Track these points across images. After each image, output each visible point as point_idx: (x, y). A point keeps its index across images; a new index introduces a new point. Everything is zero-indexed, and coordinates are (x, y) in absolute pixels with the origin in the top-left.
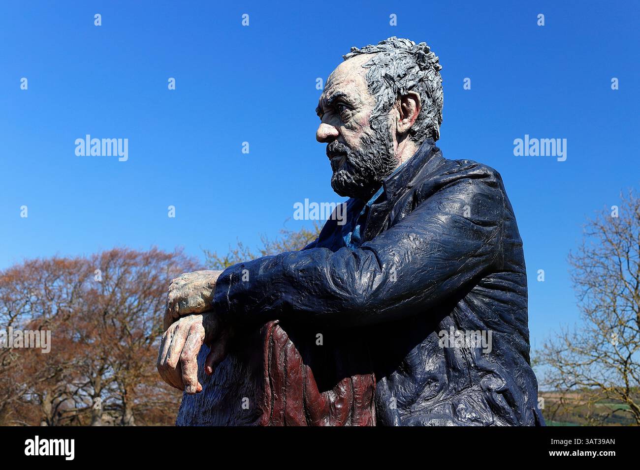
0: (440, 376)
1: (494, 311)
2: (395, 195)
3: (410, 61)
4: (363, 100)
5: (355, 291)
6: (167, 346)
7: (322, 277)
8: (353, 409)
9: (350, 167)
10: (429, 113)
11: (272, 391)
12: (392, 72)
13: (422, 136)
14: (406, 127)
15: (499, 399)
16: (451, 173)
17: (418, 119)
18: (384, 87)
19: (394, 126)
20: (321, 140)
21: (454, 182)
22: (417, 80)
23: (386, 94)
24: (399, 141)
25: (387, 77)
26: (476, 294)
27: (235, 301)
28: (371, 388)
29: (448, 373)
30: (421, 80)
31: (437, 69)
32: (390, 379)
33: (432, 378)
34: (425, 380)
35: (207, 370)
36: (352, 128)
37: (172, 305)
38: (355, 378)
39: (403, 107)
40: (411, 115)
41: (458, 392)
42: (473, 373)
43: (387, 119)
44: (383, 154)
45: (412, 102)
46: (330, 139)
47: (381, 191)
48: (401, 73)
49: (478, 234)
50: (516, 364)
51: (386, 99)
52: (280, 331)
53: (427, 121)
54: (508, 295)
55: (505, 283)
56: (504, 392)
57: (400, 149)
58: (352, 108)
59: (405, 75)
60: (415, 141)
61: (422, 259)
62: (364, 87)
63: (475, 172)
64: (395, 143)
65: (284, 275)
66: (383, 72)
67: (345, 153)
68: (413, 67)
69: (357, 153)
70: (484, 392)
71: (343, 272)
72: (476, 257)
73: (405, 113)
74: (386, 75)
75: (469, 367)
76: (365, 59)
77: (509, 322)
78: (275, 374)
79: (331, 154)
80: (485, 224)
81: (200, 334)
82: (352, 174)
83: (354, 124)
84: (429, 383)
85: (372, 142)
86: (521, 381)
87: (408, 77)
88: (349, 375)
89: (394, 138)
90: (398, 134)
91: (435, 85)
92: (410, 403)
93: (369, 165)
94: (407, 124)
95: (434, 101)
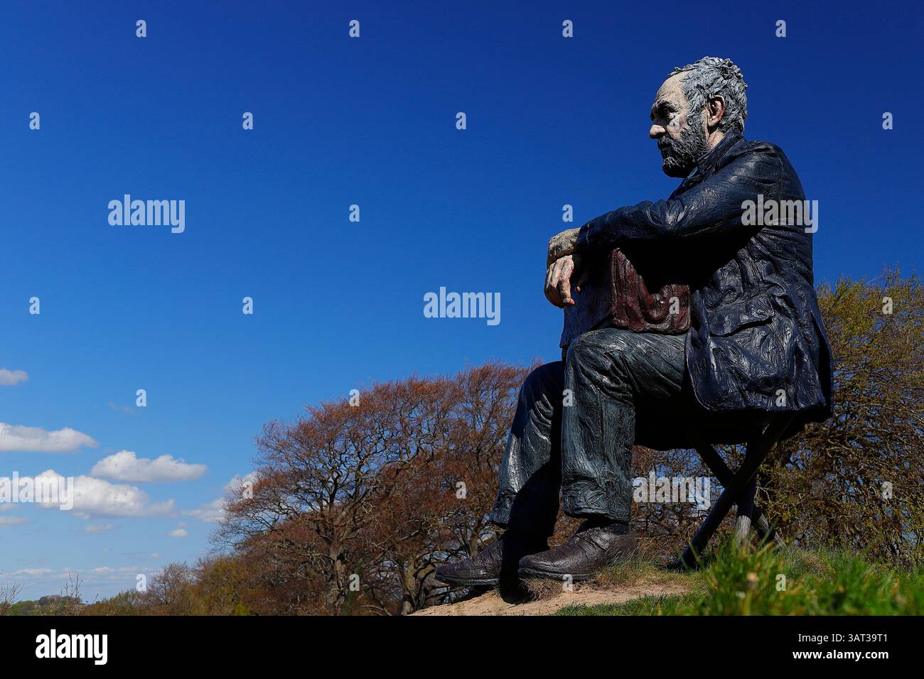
0: (737, 289)
1: (779, 245)
2: (705, 170)
3: (716, 74)
4: (682, 105)
5: (666, 223)
6: (550, 277)
7: (645, 215)
9: (674, 154)
10: (733, 110)
11: (617, 292)
12: (702, 83)
13: (729, 128)
14: (715, 121)
15: (779, 301)
16: (742, 150)
17: (725, 114)
18: (696, 94)
19: (706, 122)
20: (653, 137)
21: (743, 155)
22: (722, 87)
23: (698, 99)
24: (710, 133)
25: (698, 86)
26: (764, 233)
27: (592, 240)
29: (743, 286)
30: (725, 87)
31: (739, 77)
32: (702, 292)
33: (732, 289)
34: (726, 290)
35: (577, 289)
36: (674, 126)
37: (552, 252)
38: (674, 286)
39: (712, 107)
40: (718, 113)
41: (751, 298)
42: (761, 285)
43: (700, 118)
44: (698, 143)
45: (719, 103)
46: (659, 135)
47: (696, 170)
48: (709, 82)
49: (759, 189)
50: (797, 281)
51: (698, 103)
52: (620, 254)
53: (732, 116)
56: (784, 297)
57: (711, 138)
58: (673, 110)
59: (712, 84)
60: (723, 132)
61: (713, 203)
62: (682, 96)
63: (759, 148)
64: (707, 134)
65: (621, 218)
66: (696, 84)
67: (670, 144)
68: (718, 78)
69: (678, 144)
70: (770, 297)
71: (658, 213)
73: (714, 112)
74: (698, 85)
75: (758, 281)
77: (792, 253)
78: (619, 281)
79: (662, 146)
80: (765, 182)
81: (571, 265)
82: (676, 159)
83: (676, 123)
84: (729, 293)
85: (689, 135)
86: (800, 293)
87: (715, 85)
88: (670, 284)
89: (706, 130)
90: (708, 127)
91: (737, 89)
92: (716, 305)
93: (687, 151)
94: (715, 120)
95: (737, 102)
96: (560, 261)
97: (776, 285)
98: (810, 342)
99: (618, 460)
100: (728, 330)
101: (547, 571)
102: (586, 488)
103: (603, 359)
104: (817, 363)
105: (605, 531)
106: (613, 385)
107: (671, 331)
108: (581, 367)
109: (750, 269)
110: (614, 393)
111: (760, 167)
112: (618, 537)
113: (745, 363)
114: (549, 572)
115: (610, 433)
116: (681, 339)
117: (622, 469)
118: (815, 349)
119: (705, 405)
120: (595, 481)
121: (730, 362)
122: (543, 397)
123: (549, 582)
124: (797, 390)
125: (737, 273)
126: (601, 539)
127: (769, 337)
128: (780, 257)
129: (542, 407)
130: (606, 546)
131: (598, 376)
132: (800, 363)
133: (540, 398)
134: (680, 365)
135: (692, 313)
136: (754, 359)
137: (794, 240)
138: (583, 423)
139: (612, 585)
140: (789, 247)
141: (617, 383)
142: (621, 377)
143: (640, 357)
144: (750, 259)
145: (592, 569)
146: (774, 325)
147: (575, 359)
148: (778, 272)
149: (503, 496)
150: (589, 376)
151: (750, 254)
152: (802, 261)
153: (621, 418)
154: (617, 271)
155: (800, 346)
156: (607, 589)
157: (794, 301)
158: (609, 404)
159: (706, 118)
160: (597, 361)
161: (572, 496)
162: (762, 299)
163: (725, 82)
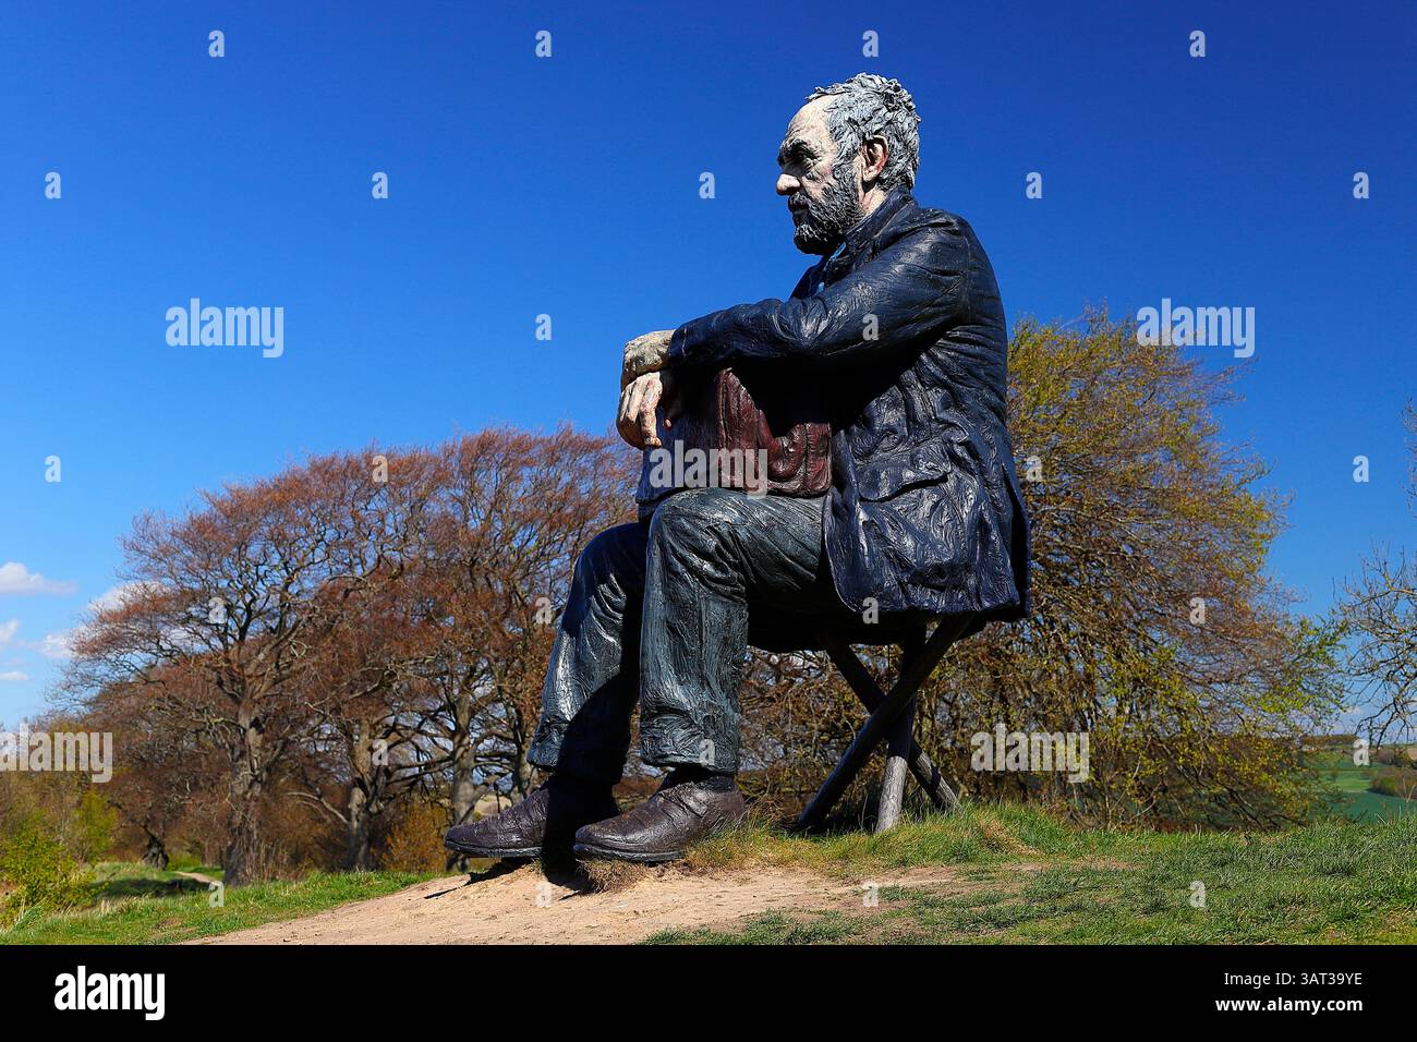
0: (898, 429)
1: (960, 365)
2: (858, 248)
3: (876, 102)
4: (825, 147)
5: (800, 335)
6: (626, 403)
7: (770, 322)
8: (806, 454)
9: (812, 221)
10: (900, 158)
11: (726, 433)
12: (855, 116)
13: (892, 185)
15: (959, 450)
16: (912, 222)
17: (887, 164)
18: (847, 133)
19: (860, 175)
20: (782, 193)
21: (913, 232)
22: (885, 122)
23: (850, 140)
24: (866, 191)
25: (850, 121)
26: (940, 348)
27: (690, 353)
28: (826, 436)
29: (908, 426)
30: (889, 122)
31: (909, 108)
32: (848, 433)
33: (892, 430)
34: (883, 432)
35: (666, 425)
36: (813, 179)
37: (629, 365)
38: (808, 425)
39: (869, 153)
40: (878, 162)
41: (918, 444)
42: (934, 425)
43: (851, 167)
44: (848, 206)
45: (879, 147)
46: (791, 191)
47: (844, 246)
48: (866, 115)
49: (936, 284)
50: (984, 419)
51: (849, 146)
52: (733, 378)
53: (898, 167)
54: (978, 349)
55: (972, 337)
56: (965, 444)
57: (867, 199)
58: (813, 157)
59: (871, 118)
60: (885, 190)
61: (870, 306)
62: (826, 133)
63: (937, 221)
64: (861, 193)
65: (735, 324)
66: (846, 117)
67: (806, 206)
68: (879, 109)
69: (819, 206)
70: (945, 443)
71: (790, 319)
72: (934, 306)
73: (871, 160)
74: (850, 119)
75: (930, 420)
76: (827, 101)
77: (977, 377)
78: (729, 418)
79: (794, 207)
80: (944, 273)
81: (657, 387)
82: (814, 228)
83: (815, 174)
84: (888, 436)
85: (835, 193)
86: (989, 436)
87: (874, 120)
88: (803, 422)
89: (860, 187)
90: (863, 183)
91: (906, 127)
92: (869, 453)
93: (832, 218)
94: (872, 172)
95: (906, 145)
96: (641, 380)
97: (953, 425)
98: (999, 509)
99: (723, 683)
100: (885, 492)
101: (616, 850)
102: (675, 725)
103: (704, 536)
104: (1009, 541)
105: (701, 788)
106: (719, 575)
107: (803, 492)
108: (672, 547)
109: (918, 401)
110: (720, 586)
111: (936, 250)
112: (721, 796)
113: (909, 542)
114: (620, 850)
115: (712, 645)
116: (817, 504)
117: (727, 697)
118: (1006, 521)
119: (849, 604)
120: (688, 716)
121: (887, 541)
122: (611, 579)
123: (619, 865)
124: (980, 581)
125: (899, 405)
126: (696, 800)
127: (943, 503)
128: (960, 383)
129: (608, 593)
130: (702, 810)
131: (696, 561)
132: (986, 543)
133: (605, 580)
134: (814, 545)
135: (834, 465)
136: (921, 537)
137: (983, 358)
138: (672, 630)
139: (711, 869)
140: (974, 369)
141: (724, 571)
142: (729, 563)
143: (758, 533)
144: (919, 386)
145: (682, 844)
146: (950, 484)
147: (662, 533)
148: (957, 406)
149: (548, 725)
150: (683, 560)
151: (919, 378)
152: (992, 389)
153: (729, 622)
154: (727, 402)
155: (987, 518)
156: (702, 874)
157: (980, 450)
158: (711, 603)
159: (860, 170)
160: (696, 539)
161: (654, 737)
162: (934, 446)
163: (889, 115)
